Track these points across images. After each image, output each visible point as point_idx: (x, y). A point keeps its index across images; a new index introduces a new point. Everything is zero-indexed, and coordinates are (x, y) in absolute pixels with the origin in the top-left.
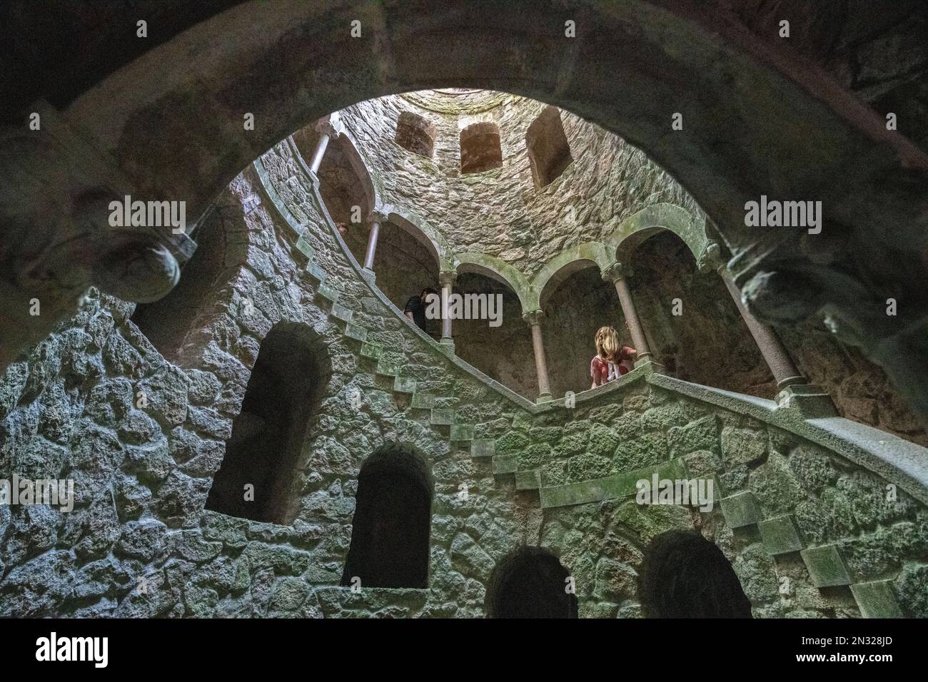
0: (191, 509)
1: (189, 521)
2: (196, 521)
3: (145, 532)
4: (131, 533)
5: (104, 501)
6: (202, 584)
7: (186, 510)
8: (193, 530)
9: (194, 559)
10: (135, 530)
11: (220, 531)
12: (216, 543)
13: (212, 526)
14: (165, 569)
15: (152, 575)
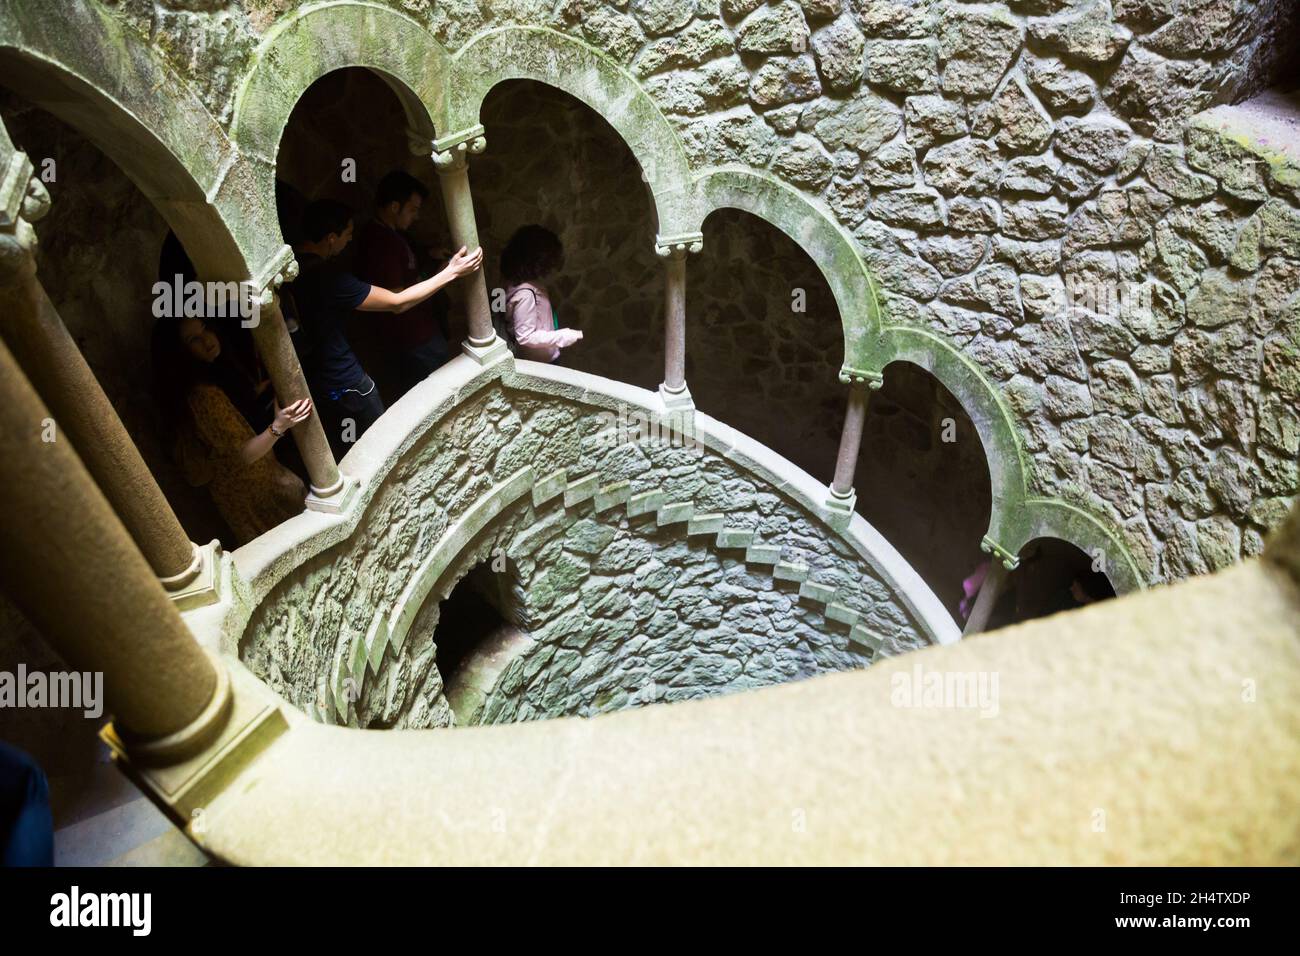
0: (1166, 113)
1: (1163, 131)
2: (1175, 134)
3: (1087, 135)
4: (1066, 133)
5: (1010, 91)
6: (1183, 232)
7: (1155, 112)
8: (1169, 147)
9: (1170, 191)
10: (1072, 130)
11: (1214, 161)
12: (1206, 179)
13: (1200, 149)
14: (1128, 190)
15: (1110, 192)
